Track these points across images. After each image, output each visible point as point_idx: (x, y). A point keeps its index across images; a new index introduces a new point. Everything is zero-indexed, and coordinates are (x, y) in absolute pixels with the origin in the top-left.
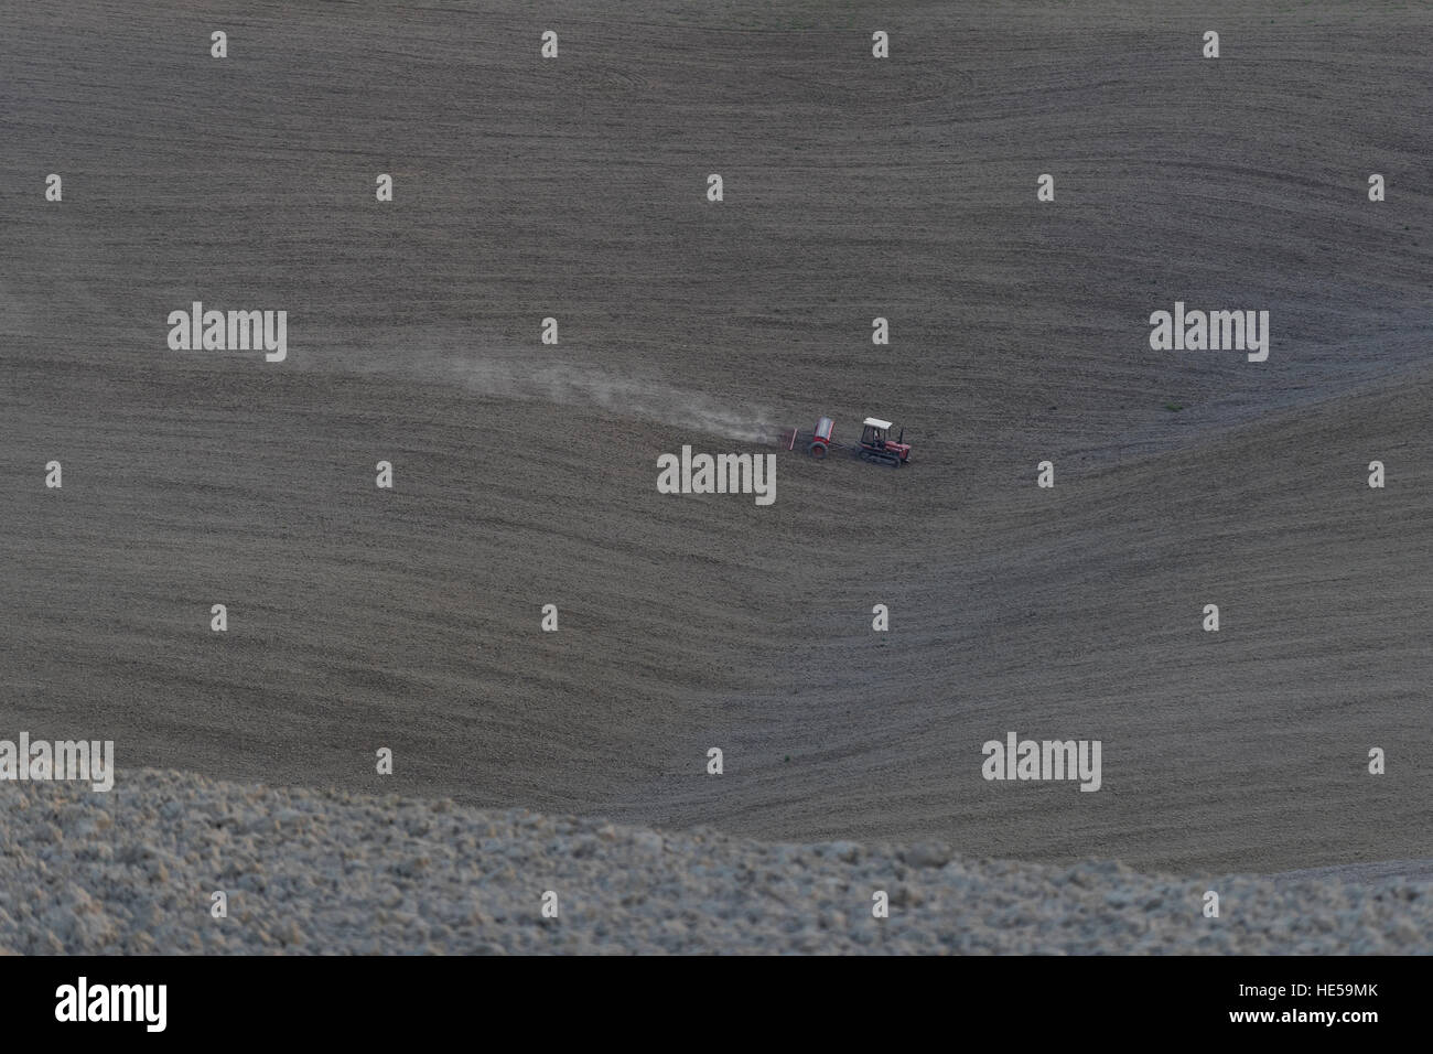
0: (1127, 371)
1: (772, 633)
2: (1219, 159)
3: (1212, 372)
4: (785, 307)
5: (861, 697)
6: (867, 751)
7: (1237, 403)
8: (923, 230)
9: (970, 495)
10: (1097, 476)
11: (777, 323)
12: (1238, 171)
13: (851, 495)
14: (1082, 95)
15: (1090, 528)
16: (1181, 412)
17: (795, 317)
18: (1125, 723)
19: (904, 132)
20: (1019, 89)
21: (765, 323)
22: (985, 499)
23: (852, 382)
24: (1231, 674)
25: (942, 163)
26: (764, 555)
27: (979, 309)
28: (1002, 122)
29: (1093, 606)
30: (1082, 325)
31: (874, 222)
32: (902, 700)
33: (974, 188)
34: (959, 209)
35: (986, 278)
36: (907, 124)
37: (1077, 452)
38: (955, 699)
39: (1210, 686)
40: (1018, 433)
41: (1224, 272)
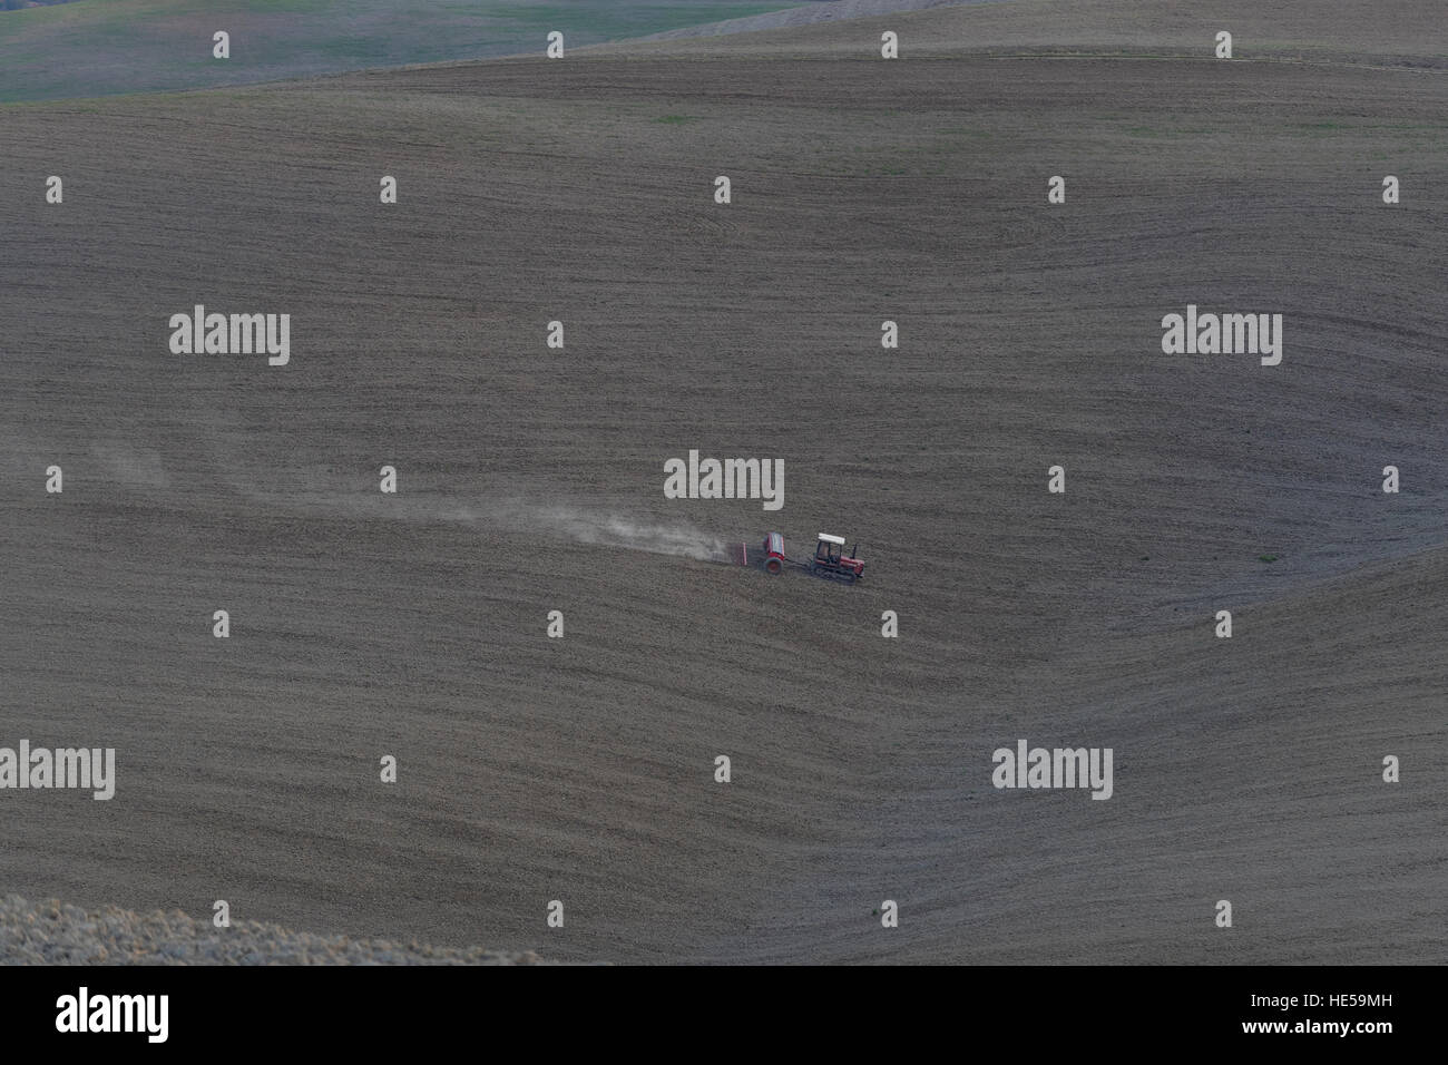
0: (1219, 521)
1: (860, 785)
2: (1313, 308)
3: (1306, 523)
4: (874, 455)
5: (950, 850)
6: (955, 905)
7: (1331, 554)
8: (1014, 378)
9: (1060, 647)
10: (1188, 628)
11: (867, 470)
12: (1332, 320)
13: (940, 646)
14: (1175, 243)
15: (1182, 681)
16: (1275, 563)
17: (884, 466)
18: (1217, 878)
19: (996, 279)
20: (1111, 237)
21: (853, 471)
22: (1076, 650)
23: (942, 532)
24: (1325, 829)
25: (1033, 310)
26: (852, 706)
27: (1070, 457)
28: (1095, 269)
29: (1185, 759)
30: (1175, 475)
31: (966, 369)
32: (991, 853)
33: (1066, 335)
34: (1051, 357)
35: (1077, 426)
36: (998, 271)
37: (1169, 603)
38: (1045, 853)
39: (1303, 841)
40: (1111, 584)
41: (1319, 422)
